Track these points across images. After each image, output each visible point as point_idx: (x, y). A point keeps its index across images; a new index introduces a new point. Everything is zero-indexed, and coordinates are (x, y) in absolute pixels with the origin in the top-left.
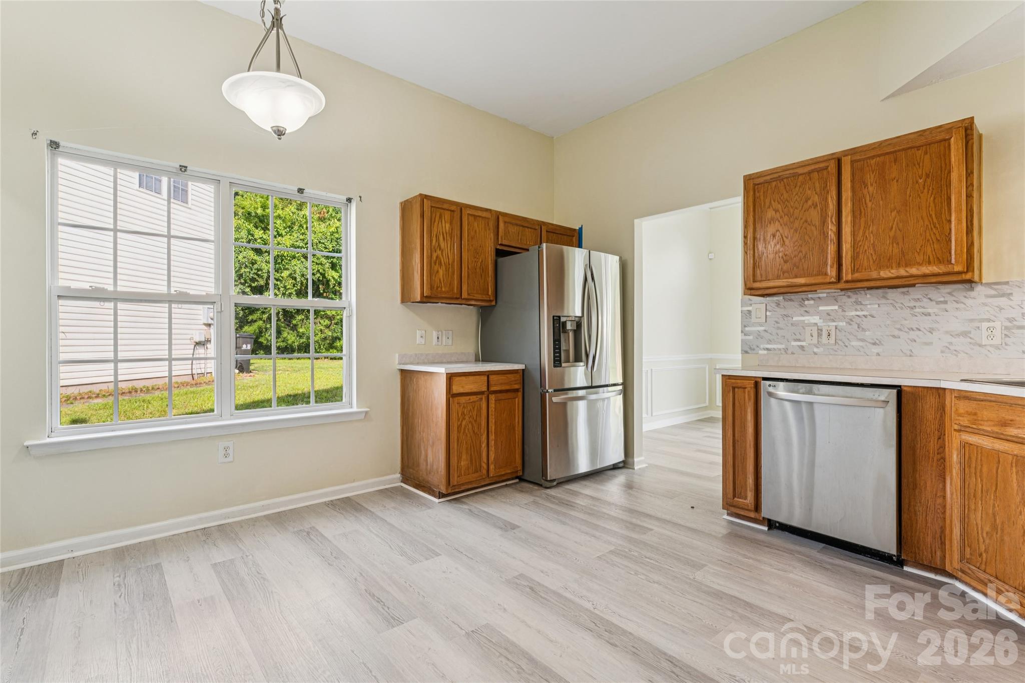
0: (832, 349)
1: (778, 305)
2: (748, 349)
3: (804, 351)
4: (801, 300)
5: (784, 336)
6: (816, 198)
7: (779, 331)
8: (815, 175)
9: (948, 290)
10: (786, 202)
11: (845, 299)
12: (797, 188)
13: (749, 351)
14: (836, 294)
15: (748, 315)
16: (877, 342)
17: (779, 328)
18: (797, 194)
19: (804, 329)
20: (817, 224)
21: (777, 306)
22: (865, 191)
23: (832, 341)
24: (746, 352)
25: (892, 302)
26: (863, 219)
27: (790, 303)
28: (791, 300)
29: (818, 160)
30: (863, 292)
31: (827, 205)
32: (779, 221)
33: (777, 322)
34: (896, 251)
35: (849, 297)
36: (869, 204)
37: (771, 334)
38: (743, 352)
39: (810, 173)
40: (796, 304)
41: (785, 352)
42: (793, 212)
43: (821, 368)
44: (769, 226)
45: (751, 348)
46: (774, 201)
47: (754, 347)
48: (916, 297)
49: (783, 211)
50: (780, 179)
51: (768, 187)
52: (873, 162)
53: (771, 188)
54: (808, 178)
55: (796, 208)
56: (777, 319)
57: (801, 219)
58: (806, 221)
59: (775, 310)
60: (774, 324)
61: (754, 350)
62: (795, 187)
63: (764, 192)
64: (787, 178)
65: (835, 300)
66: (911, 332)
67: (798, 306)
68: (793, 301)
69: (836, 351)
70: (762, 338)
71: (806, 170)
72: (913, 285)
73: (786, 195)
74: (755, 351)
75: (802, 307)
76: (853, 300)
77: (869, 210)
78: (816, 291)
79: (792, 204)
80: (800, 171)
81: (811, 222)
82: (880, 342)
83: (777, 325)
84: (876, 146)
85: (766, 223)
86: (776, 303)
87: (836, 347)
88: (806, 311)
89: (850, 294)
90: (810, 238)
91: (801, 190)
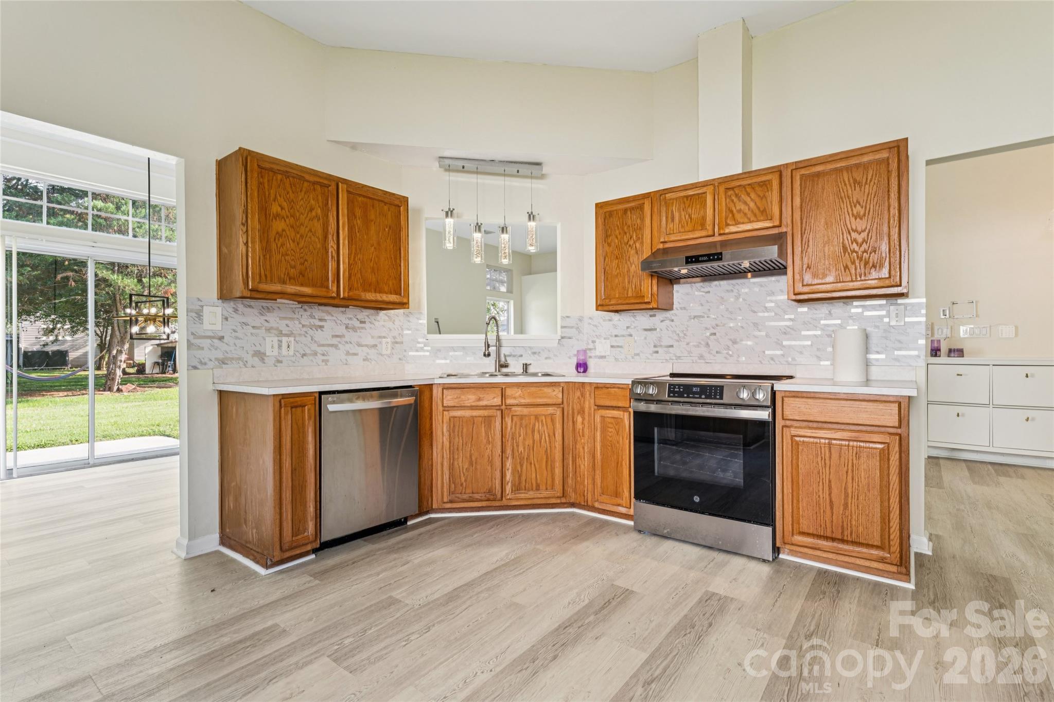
0: (291, 360)
1: (236, 310)
2: (198, 364)
3: (265, 363)
4: (261, 308)
5: (243, 347)
6: (319, 211)
7: (237, 342)
8: (318, 187)
9: (367, 314)
10: (292, 203)
11: (302, 312)
12: (303, 193)
13: (199, 367)
14: (294, 306)
15: (196, 319)
16: (325, 353)
17: (237, 338)
18: (302, 199)
19: (265, 339)
20: (320, 237)
21: (234, 312)
22: (355, 223)
23: (291, 353)
24: (195, 368)
25: (335, 318)
26: (354, 246)
27: (249, 310)
28: (250, 306)
29: (319, 174)
30: (316, 307)
31: (328, 221)
32: (285, 221)
33: (235, 331)
34: (374, 279)
35: (305, 310)
36: (358, 234)
37: (226, 344)
38: (190, 368)
39: (314, 183)
40: (256, 311)
41: (245, 365)
42: (299, 217)
43: (284, 380)
44: (274, 220)
45: (201, 363)
46: (280, 196)
47: (206, 360)
48: (350, 316)
49: (289, 211)
50: (286, 174)
51: (273, 177)
52: (360, 199)
53: (277, 179)
54: (312, 187)
55: (302, 213)
56: (235, 328)
57: (306, 227)
58: (310, 230)
59: (232, 316)
60: (232, 333)
61: (205, 364)
62: (301, 191)
63: (268, 181)
64: (293, 177)
65: (293, 312)
66: (347, 345)
67: (258, 314)
68: (253, 308)
69: (294, 362)
70: (216, 349)
71: (312, 179)
72: (347, 307)
73: (292, 195)
74: (207, 366)
75: (262, 315)
76: (309, 313)
77: (358, 239)
78: (276, 300)
79: (298, 207)
80: (307, 177)
81: (315, 233)
82: (327, 353)
83: (234, 334)
84: (360, 186)
85: (271, 218)
86: (234, 308)
87: (293, 359)
88: (266, 320)
89: (306, 307)
90: (315, 249)
91: (306, 196)
